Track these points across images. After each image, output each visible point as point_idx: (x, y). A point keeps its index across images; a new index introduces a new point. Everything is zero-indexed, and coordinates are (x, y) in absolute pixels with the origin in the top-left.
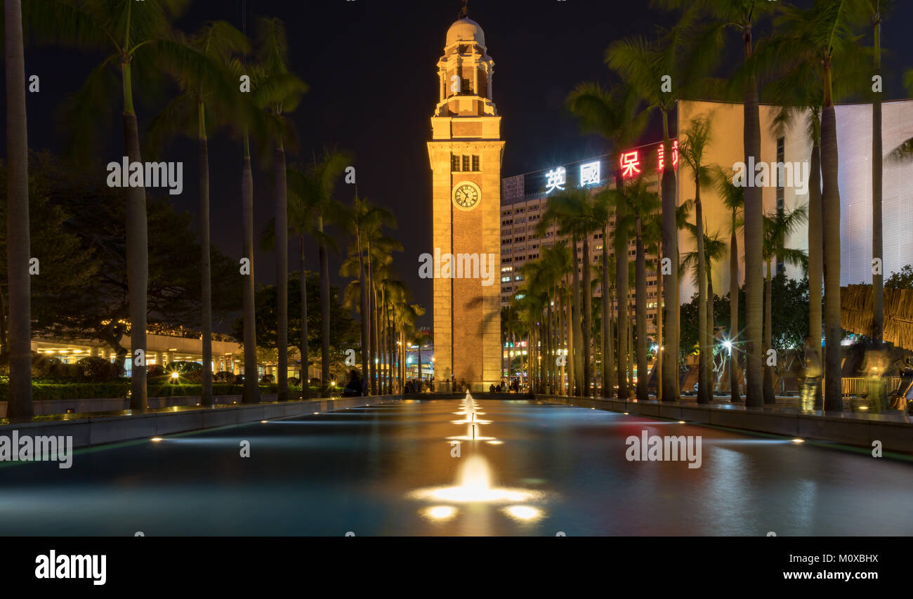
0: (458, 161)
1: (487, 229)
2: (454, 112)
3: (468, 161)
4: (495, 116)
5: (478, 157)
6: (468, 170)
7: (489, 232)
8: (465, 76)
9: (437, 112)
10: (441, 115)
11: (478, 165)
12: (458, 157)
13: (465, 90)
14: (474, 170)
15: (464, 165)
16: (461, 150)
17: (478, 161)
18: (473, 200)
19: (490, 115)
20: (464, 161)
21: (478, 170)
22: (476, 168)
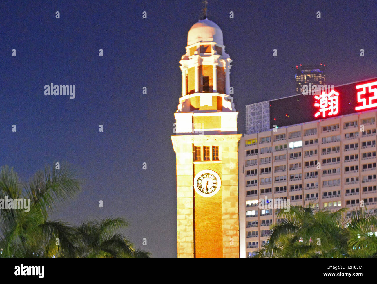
0: (200, 151)
1: (226, 214)
2: (195, 106)
3: (208, 151)
4: (232, 111)
5: (217, 148)
6: (209, 160)
7: (227, 216)
8: (205, 73)
9: (180, 107)
10: (184, 111)
11: (217, 155)
12: (199, 148)
13: (205, 87)
14: (214, 159)
15: (205, 155)
16: (201, 141)
17: (217, 151)
18: (213, 187)
19: (227, 110)
20: (205, 151)
21: (218, 159)
22: (216, 158)
